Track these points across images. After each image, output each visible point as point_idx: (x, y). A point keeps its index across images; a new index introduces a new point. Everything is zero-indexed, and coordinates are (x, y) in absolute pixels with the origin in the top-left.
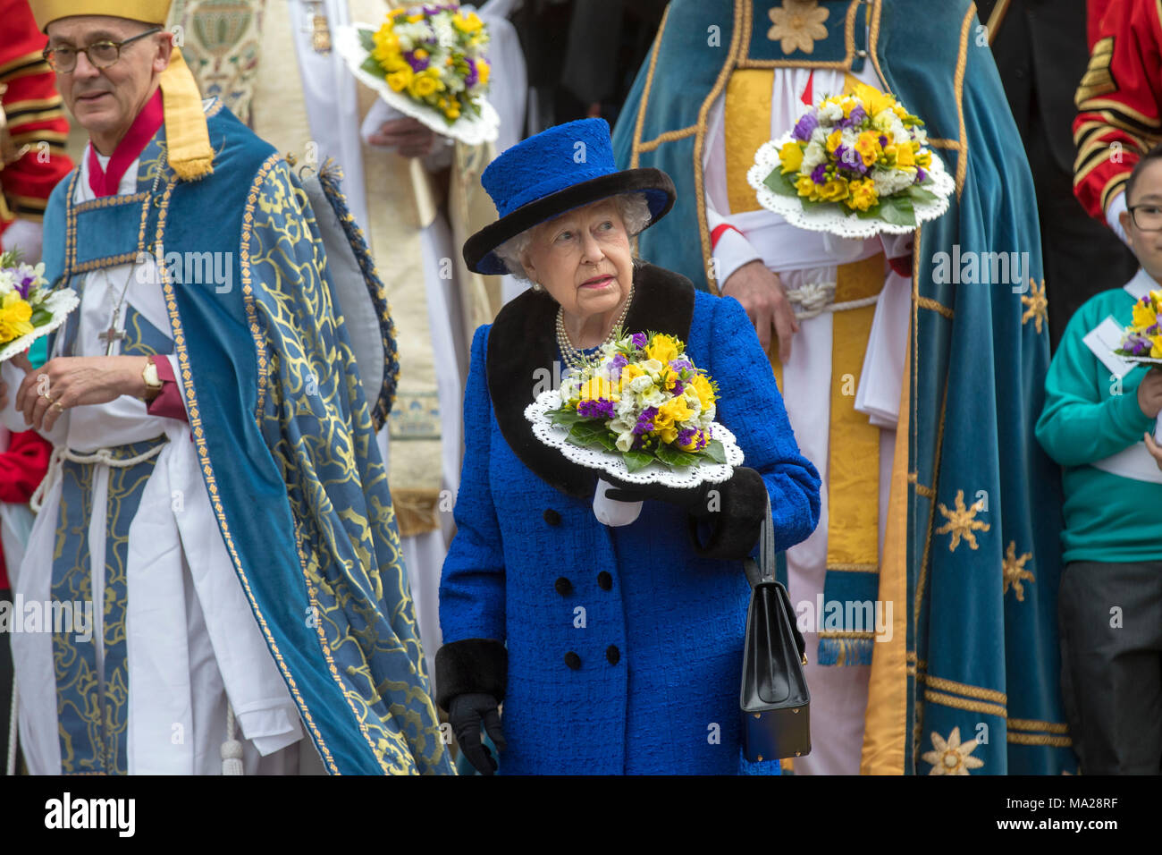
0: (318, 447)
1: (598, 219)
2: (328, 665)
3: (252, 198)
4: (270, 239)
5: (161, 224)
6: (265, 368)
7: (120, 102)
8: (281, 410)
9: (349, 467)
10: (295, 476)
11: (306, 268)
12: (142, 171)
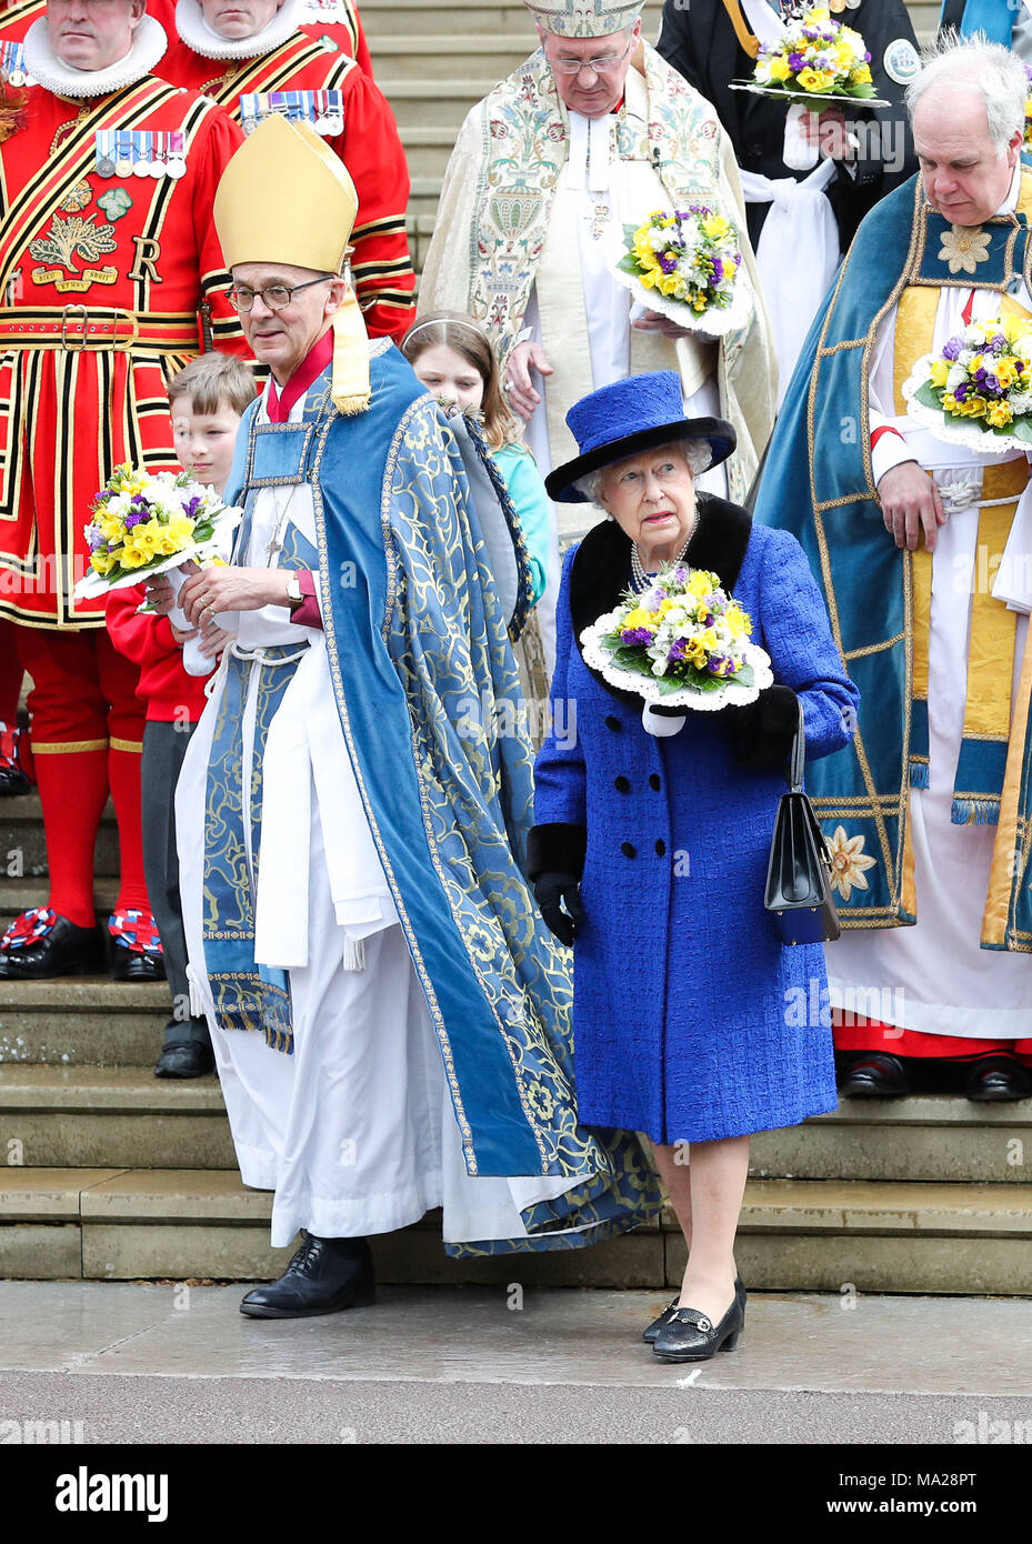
0: (439, 661)
1: (660, 462)
2: (431, 856)
3: (398, 435)
4: (411, 473)
5: (319, 453)
6: (394, 589)
7: (291, 341)
8: (406, 626)
9: (467, 679)
10: (414, 686)
11: (443, 499)
12: (308, 404)
